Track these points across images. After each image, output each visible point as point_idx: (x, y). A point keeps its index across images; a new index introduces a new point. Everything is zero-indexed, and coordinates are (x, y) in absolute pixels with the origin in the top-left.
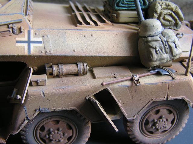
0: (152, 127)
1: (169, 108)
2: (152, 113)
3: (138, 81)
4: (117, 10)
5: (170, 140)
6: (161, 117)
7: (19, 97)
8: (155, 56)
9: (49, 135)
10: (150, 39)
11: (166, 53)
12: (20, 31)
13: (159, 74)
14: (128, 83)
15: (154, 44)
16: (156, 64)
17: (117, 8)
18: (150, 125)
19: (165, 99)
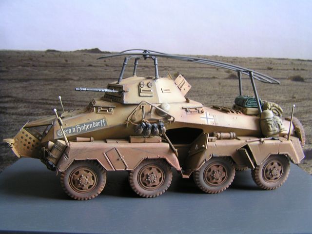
0: (269, 174)
1: (279, 162)
2: (269, 164)
3: (263, 141)
4: (246, 107)
5: (282, 184)
6: (275, 167)
7: (204, 146)
8: (271, 129)
9: (213, 174)
10: (268, 120)
11: (277, 127)
12: (202, 112)
13: (273, 139)
14: (258, 142)
15: (270, 122)
16: (272, 133)
17: (246, 106)
18: (268, 172)
19: (277, 153)
